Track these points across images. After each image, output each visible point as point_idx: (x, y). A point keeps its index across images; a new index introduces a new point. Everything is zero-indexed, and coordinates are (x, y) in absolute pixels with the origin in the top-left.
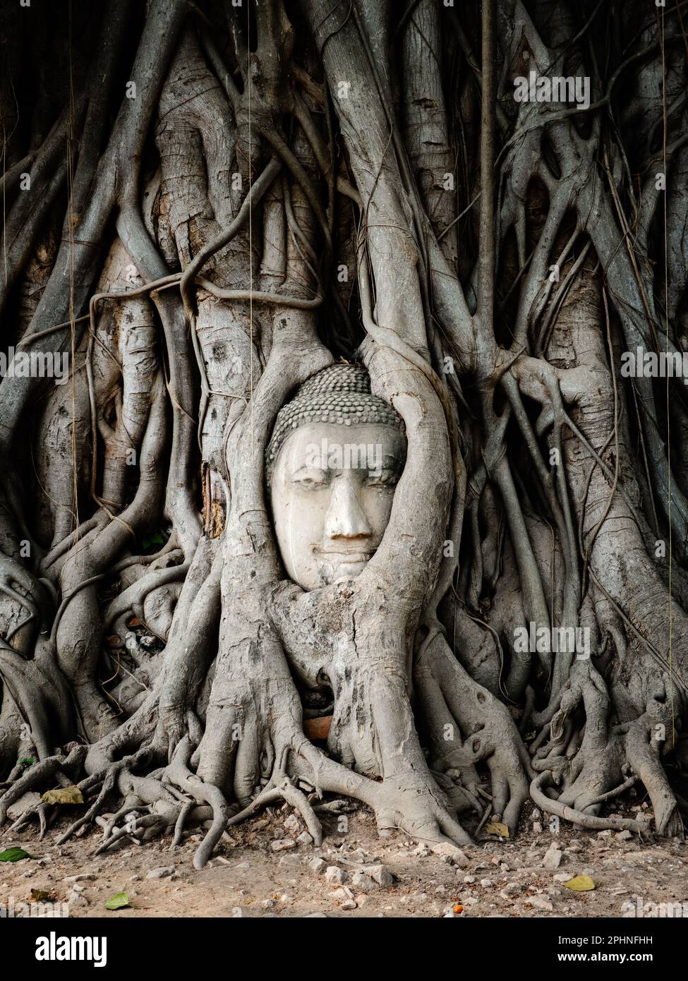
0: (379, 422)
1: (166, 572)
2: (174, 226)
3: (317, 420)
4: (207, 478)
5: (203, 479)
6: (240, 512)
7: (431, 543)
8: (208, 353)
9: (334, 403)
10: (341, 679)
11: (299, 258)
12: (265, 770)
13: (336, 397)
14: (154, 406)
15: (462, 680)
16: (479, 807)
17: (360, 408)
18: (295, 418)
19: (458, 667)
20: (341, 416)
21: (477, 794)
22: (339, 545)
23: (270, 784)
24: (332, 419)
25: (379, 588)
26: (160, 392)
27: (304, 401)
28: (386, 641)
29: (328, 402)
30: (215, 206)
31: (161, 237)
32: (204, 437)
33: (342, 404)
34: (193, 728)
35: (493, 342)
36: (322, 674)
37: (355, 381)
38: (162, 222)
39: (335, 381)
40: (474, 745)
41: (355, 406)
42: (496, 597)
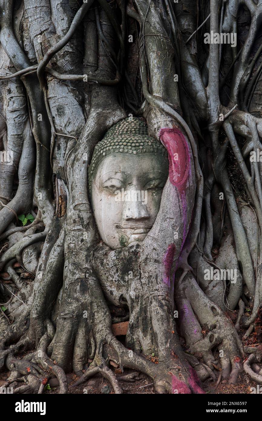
0: (153, 152)
1: (34, 236)
2: (32, 37)
3: (117, 151)
4: (56, 183)
5: (54, 183)
6: (74, 205)
7: (184, 222)
8: (54, 113)
9: (127, 141)
10: (133, 301)
11: (106, 56)
12: (90, 354)
13: (128, 137)
14: (25, 142)
15: (202, 300)
16: (214, 376)
17: (142, 144)
18: (105, 150)
19: (200, 292)
20: (131, 149)
21: (212, 368)
22: (131, 224)
23: (93, 363)
24: (126, 150)
25: (154, 249)
26: (28, 134)
27: (109, 140)
28: (159, 280)
29: (123, 141)
30: (56, 26)
31: (25, 43)
32: (54, 160)
33: (131, 141)
34: (50, 329)
35: (218, 103)
36: (122, 298)
37: (138, 127)
38: (25, 35)
39: (127, 128)
40: (210, 338)
41: (139, 143)
42: (221, 249)
